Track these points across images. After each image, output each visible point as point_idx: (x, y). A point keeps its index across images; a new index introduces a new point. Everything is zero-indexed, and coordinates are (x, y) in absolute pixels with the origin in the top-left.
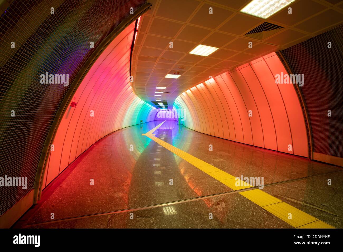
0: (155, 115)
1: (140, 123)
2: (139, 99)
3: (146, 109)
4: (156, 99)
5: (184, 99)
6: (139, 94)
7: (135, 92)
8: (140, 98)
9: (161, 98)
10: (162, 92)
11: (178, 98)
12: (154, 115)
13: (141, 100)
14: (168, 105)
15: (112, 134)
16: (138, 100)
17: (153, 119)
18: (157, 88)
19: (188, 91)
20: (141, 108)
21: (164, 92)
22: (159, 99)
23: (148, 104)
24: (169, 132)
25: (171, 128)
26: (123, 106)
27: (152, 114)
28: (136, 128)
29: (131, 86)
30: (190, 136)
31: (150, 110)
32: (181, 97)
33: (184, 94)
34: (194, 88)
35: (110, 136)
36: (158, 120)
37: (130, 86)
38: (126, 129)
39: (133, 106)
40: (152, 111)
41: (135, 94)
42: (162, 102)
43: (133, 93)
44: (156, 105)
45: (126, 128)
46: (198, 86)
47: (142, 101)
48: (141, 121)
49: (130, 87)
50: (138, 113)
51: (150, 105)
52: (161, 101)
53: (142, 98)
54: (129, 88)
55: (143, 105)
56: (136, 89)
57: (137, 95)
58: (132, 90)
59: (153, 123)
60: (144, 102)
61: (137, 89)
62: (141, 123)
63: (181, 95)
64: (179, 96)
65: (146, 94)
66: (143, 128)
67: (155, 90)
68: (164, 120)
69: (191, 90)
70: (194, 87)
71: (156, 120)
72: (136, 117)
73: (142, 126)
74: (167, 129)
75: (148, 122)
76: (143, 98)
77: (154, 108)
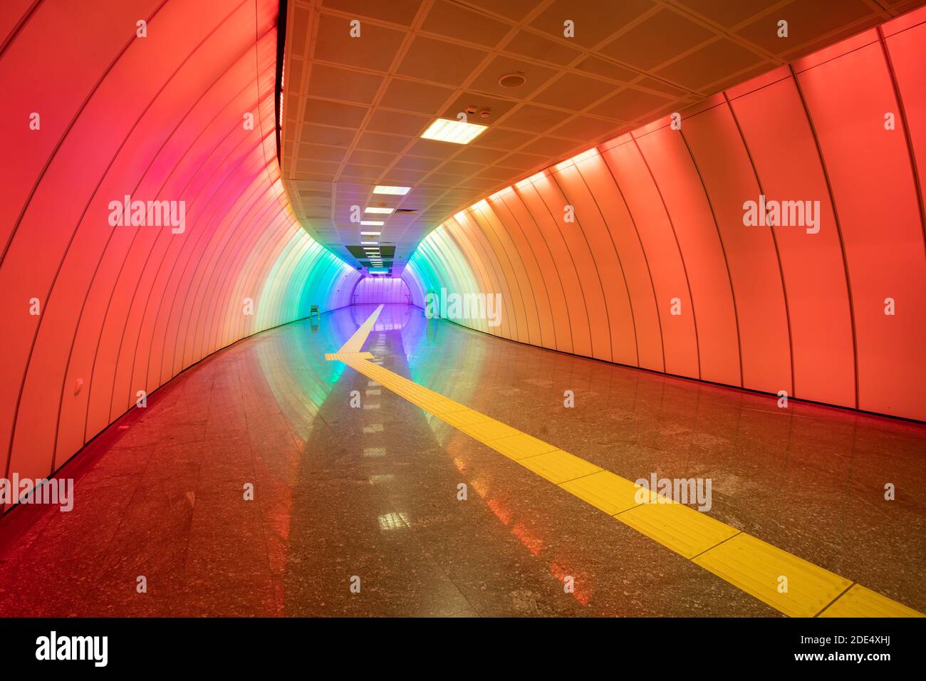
0: (351, 290)
1: (308, 314)
2: (307, 236)
3: (326, 270)
4: (363, 236)
5: (457, 236)
6: (308, 217)
7: (295, 208)
8: (310, 234)
9: (379, 234)
10: (389, 211)
11: (433, 234)
12: (348, 291)
13: (312, 240)
14: (395, 260)
15: (214, 361)
16: (303, 240)
17: (345, 302)
18: (380, 190)
19: (481, 208)
20: (312, 267)
21: (398, 207)
22: (372, 236)
23: (332, 255)
24: (394, 338)
25: (397, 327)
26: (253, 259)
27: (343, 287)
28: (297, 333)
29: (279, 181)
30: (476, 353)
31: (338, 275)
32: (446, 227)
33: (461, 217)
34: (504, 194)
35: (204, 370)
36: (359, 304)
37: (276, 181)
38: (265, 338)
39: (288, 258)
40: (343, 276)
41: (292, 218)
42: (381, 247)
43: (287, 211)
44: (356, 257)
45: (265, 334)
46: (524, 185)
47: (317, 244)
48: (314, 310)
49: (275, 185)
50: (303, 285)
51: (338, 258)
52: (376, 243)
53: (317, 232)
54: (272, 191)
55: (320, 259)
56: (297, 194)
57: (299, 219)
58: (284, 203)
59: (346, 314)
60: (321, 247)
61: (303, 193)
62: (314, 313)
63: (449, 222)
64: (440, 228)
65: (333, 218)
66: (319, 328)
67: (369, 199)
68: (377, 304)
69: (490, 202)
70: (507, 192)
71: (355, 305)
72: (298, 298)
73: (315, 323)
74: (387, 329)
75: (331, 312)
76: (317, 234)
77: (349, 269)
